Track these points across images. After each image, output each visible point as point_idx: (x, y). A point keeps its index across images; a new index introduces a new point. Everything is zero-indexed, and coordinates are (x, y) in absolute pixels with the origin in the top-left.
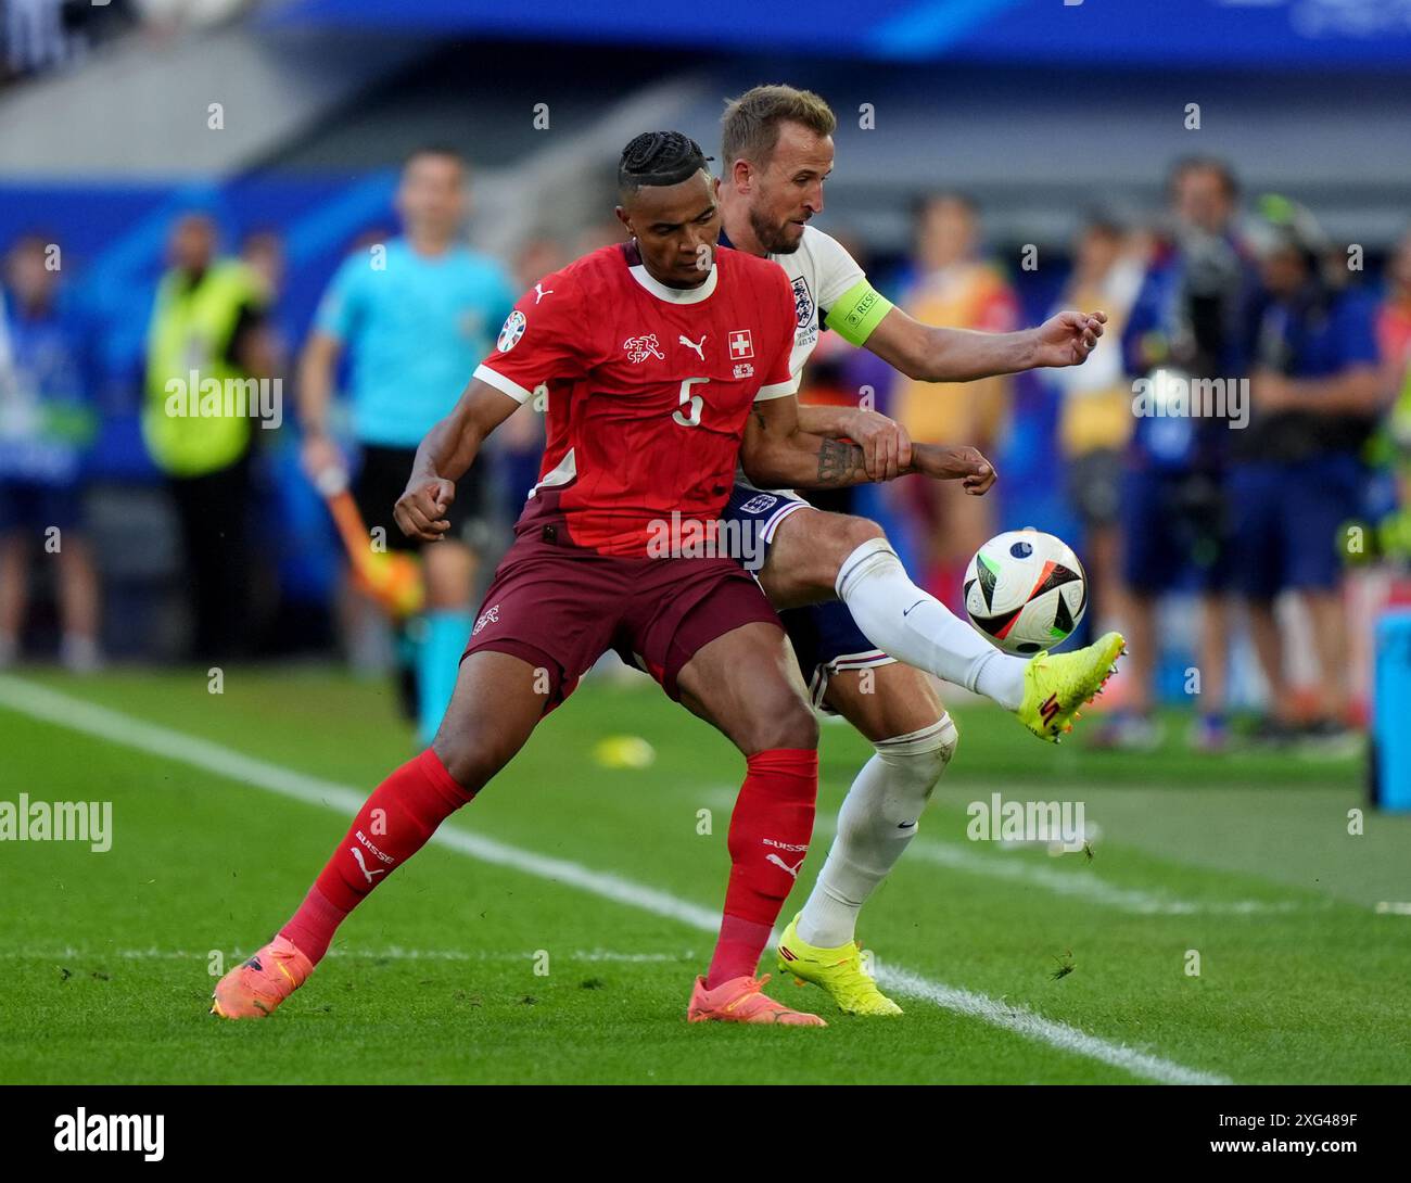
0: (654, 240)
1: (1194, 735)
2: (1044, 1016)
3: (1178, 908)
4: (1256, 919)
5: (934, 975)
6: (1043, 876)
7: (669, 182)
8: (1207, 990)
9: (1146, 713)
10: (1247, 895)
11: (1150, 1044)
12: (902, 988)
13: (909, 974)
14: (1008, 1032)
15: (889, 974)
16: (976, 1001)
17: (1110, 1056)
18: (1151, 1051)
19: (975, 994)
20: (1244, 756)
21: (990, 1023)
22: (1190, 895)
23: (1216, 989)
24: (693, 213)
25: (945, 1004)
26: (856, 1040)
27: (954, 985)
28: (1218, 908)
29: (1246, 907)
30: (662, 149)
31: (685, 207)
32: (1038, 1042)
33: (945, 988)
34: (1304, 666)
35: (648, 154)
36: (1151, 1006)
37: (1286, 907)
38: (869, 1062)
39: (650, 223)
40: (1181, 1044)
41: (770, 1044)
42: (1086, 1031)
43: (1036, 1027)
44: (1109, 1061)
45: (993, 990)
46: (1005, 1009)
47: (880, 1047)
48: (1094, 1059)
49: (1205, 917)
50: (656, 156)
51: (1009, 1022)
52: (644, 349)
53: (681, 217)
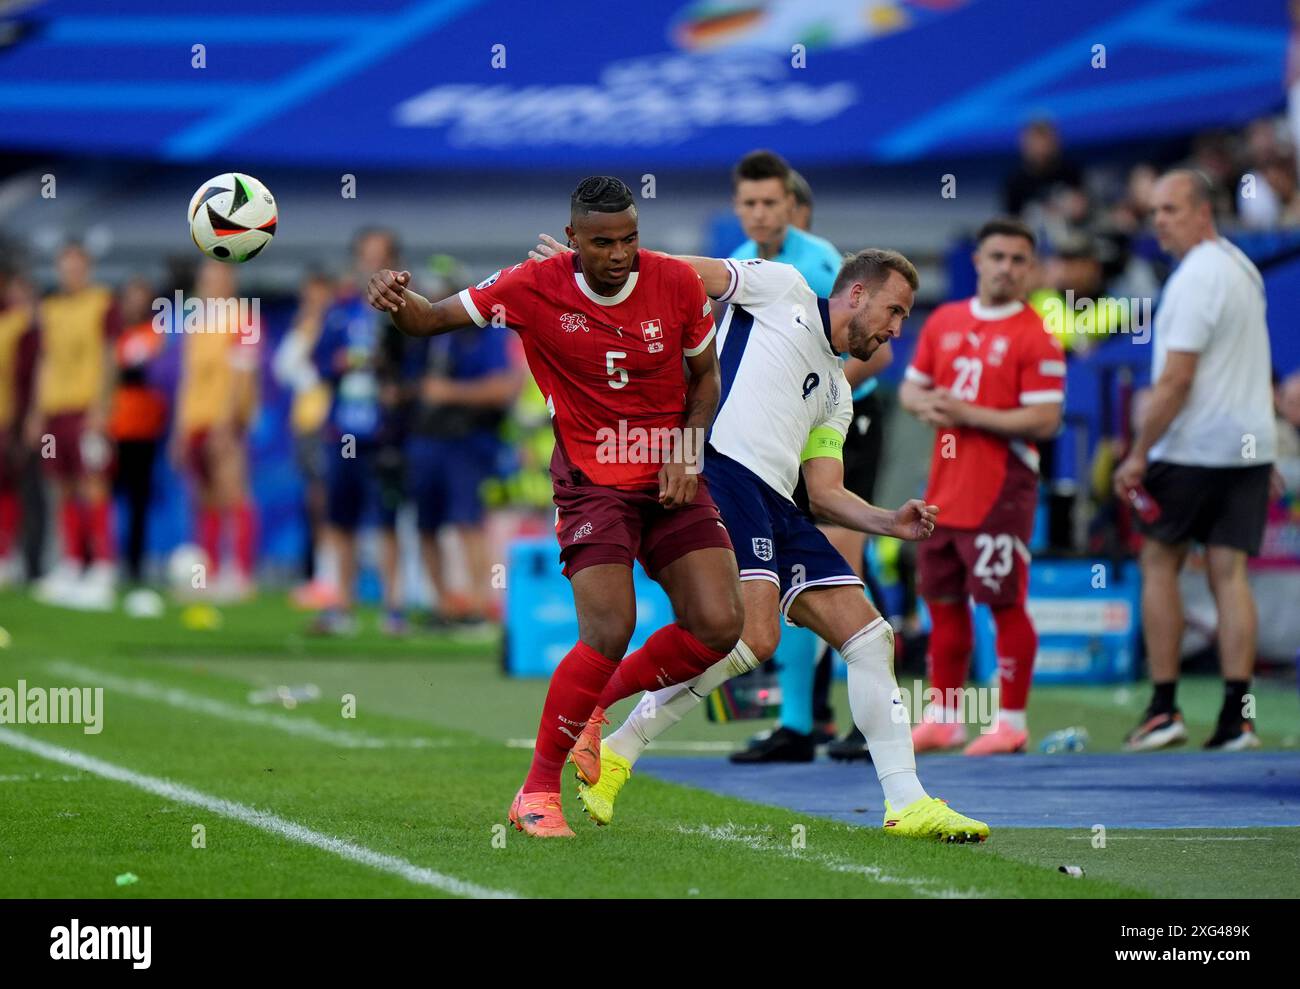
0: (593, 249)
1: (383, 625)
2: (281, 818)
3: (374, 743)
4: (426, 751)
5: (205, 789)
6: (281, 722)
7: (611, 210)
8: (393, 799)
9: (348, 610)
10: (419, 734)
11: (354, 837)
12: (183, 799)
13: (188, 789)
14: (256, 829)
15: (175, 788)
16: (234, 807)
17: (326, 845)
18: (354, 842)
19: (233, 802)
20: (419, 640)
21: (244, 822)
22: (382, 733)
23: (398, 799)
24: (623, 233)
25: (214, 810)
26: (152, 835)
27: (219, 796)
28: (400, 743)
29: (419, 743)
30: (608, 188)
31: (618, 228)
32: (277, 836)
33: (213, 798)
34: (458, 577)
35: (597, 191)
36: (354, 810)
37: (446, 742)
38: (161, 849)
39: (593, 236)
40: (375, 837)
41: (93, 837)
42: (310, 828)
43: (275, 826)
44: (325, 848)
45: (246, 800)
46: (255, 813)
47: (169, 839)
48: (316, 847)
49: (390, 751)
50: (603, 193)
51: (257, 822)
52: (575, 323)
53: (616, 235)
